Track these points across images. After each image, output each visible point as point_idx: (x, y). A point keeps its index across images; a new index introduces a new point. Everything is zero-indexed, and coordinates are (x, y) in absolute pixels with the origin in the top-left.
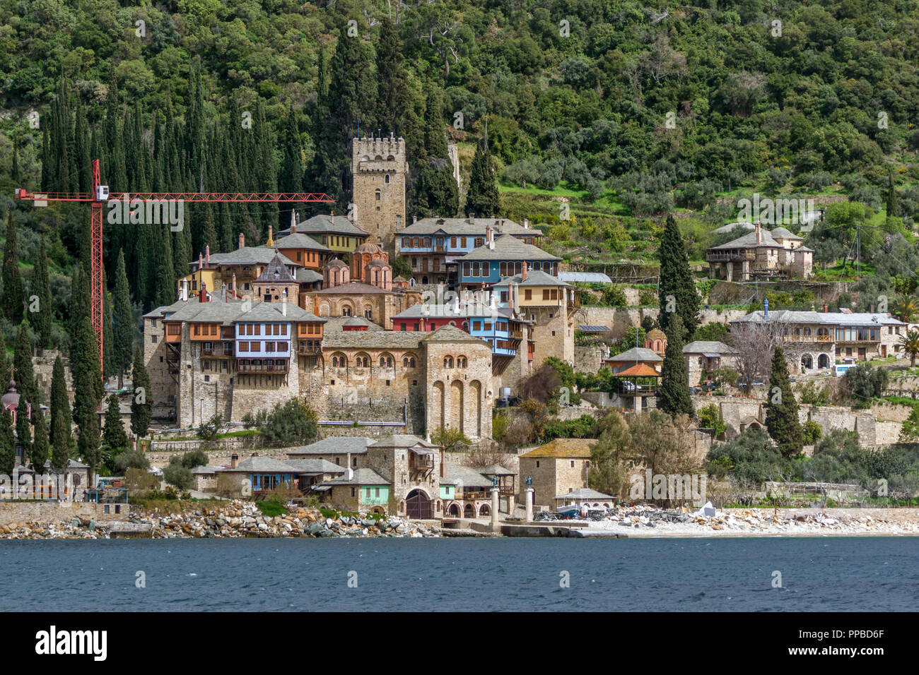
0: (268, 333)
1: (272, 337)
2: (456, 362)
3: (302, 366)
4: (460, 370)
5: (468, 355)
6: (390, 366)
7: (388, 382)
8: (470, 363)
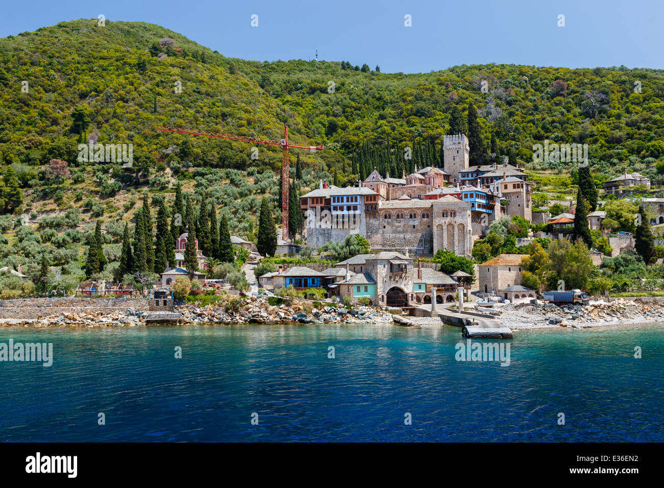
0: (348, 201)
1: (350, 203)
2: (449, 214)
3: (368, 219)
4: (452, 218)
5: (456, 210)
6: (415, 217)
7: (414, 226)
8: (457, 214)
